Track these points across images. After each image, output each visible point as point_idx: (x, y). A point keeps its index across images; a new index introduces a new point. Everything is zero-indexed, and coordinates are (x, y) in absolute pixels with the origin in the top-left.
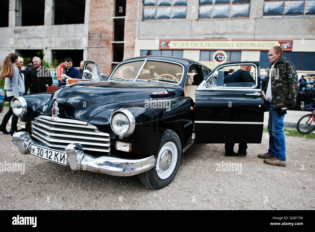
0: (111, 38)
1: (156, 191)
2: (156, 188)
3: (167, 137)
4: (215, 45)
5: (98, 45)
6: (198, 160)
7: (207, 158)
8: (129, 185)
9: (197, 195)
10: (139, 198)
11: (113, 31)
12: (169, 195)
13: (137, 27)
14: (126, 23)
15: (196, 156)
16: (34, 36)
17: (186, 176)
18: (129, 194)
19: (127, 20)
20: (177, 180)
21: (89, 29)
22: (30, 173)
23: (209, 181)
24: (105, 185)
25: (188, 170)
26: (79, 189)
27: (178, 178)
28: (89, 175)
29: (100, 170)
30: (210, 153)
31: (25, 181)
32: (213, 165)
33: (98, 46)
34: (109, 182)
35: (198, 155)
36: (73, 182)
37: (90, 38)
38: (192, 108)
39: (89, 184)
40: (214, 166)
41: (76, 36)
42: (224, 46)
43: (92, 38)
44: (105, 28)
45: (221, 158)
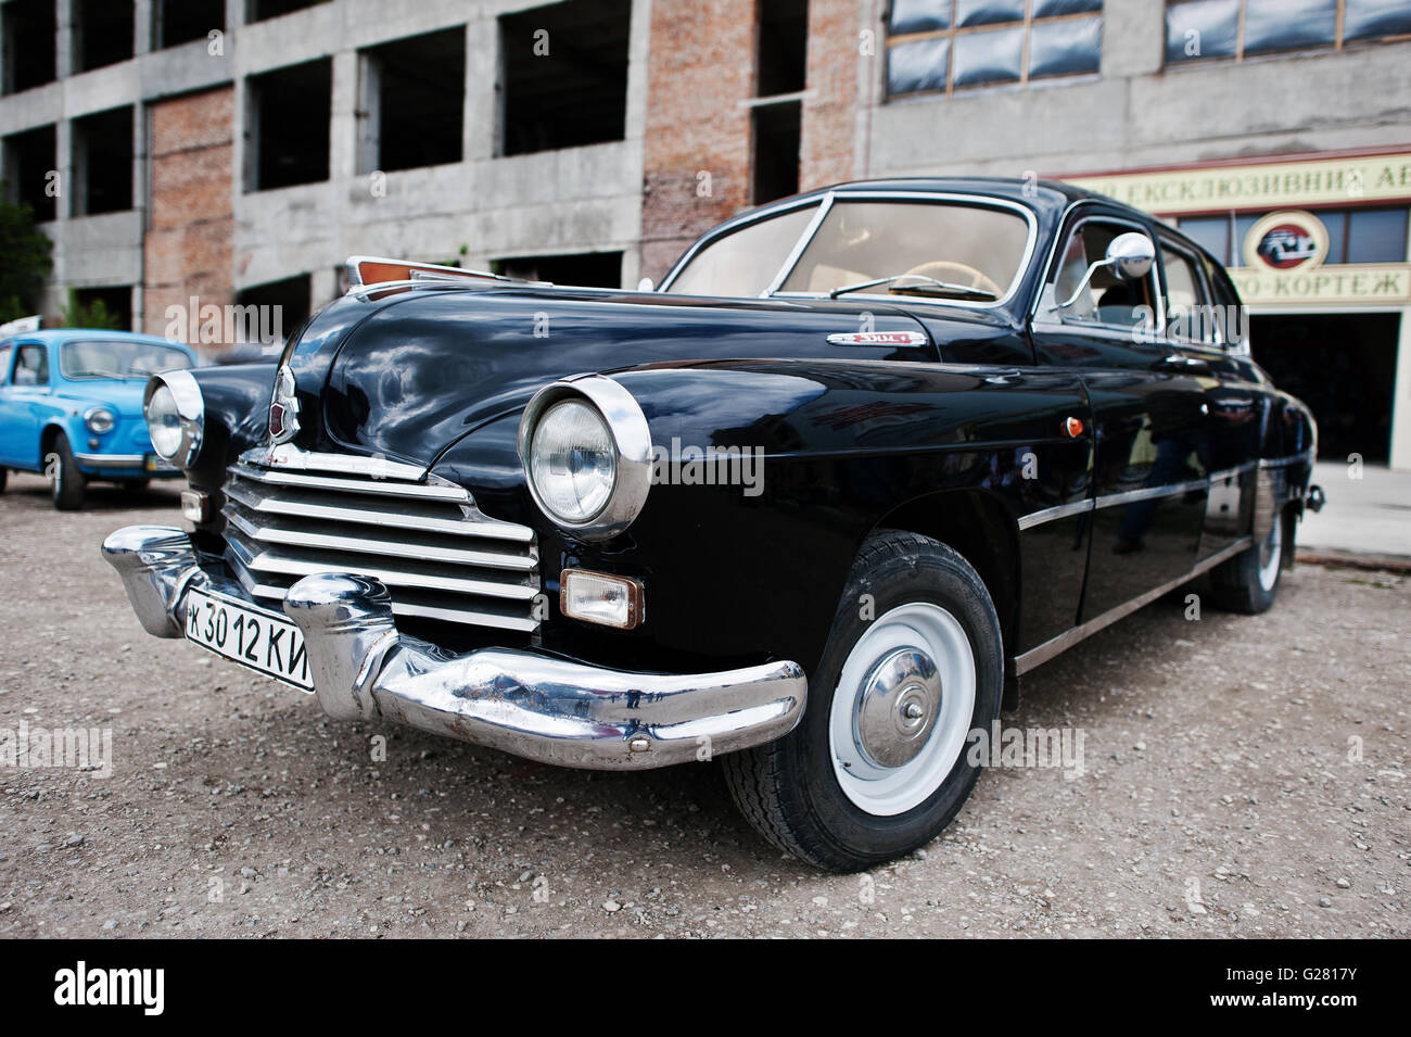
0: (740, 195)
1: (833, 880)
2: (828, 862)
3: (904, 574)
4: (1255, 186)
5: (684, 227)
6: (1123, 730)
7: (1185, 725)
8: (686, 836)
9: (1087, 923)
10: (723, 914)
11: (749, 162)
12: (904, 911)
13: (861, 135)
14: (808, 119)
15: (1118, 712)
16: (422, 211)
17: (1034, 811)
18: (673, 882)
19: (812, 109)
20: (975, 831)
21: (646, 163)
22: (230, 743)
23: (1177, 850)
24: (561, 826)
25: (1054, 777)
26: (422, 832)
27: (987, 818)
28: (499, 772)
29: (463, 721)
30: (1206, 697)
31: (189, 776)
32: (1217, 759)
33: (686, 233)
34: (589, 810)
35: (1130, 705)
36: (405, 799)
37: (651, 202)
38: (1073, 425)
39: (479, 817)
40: (1225, 767)
41: (590, 198)
42: (1307, 189)
43: (656, 198)
44: (714, 150)
45: (1269, 728)
